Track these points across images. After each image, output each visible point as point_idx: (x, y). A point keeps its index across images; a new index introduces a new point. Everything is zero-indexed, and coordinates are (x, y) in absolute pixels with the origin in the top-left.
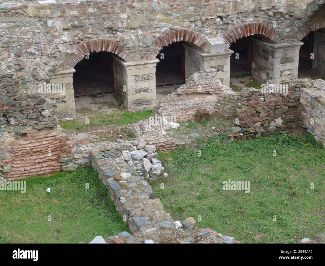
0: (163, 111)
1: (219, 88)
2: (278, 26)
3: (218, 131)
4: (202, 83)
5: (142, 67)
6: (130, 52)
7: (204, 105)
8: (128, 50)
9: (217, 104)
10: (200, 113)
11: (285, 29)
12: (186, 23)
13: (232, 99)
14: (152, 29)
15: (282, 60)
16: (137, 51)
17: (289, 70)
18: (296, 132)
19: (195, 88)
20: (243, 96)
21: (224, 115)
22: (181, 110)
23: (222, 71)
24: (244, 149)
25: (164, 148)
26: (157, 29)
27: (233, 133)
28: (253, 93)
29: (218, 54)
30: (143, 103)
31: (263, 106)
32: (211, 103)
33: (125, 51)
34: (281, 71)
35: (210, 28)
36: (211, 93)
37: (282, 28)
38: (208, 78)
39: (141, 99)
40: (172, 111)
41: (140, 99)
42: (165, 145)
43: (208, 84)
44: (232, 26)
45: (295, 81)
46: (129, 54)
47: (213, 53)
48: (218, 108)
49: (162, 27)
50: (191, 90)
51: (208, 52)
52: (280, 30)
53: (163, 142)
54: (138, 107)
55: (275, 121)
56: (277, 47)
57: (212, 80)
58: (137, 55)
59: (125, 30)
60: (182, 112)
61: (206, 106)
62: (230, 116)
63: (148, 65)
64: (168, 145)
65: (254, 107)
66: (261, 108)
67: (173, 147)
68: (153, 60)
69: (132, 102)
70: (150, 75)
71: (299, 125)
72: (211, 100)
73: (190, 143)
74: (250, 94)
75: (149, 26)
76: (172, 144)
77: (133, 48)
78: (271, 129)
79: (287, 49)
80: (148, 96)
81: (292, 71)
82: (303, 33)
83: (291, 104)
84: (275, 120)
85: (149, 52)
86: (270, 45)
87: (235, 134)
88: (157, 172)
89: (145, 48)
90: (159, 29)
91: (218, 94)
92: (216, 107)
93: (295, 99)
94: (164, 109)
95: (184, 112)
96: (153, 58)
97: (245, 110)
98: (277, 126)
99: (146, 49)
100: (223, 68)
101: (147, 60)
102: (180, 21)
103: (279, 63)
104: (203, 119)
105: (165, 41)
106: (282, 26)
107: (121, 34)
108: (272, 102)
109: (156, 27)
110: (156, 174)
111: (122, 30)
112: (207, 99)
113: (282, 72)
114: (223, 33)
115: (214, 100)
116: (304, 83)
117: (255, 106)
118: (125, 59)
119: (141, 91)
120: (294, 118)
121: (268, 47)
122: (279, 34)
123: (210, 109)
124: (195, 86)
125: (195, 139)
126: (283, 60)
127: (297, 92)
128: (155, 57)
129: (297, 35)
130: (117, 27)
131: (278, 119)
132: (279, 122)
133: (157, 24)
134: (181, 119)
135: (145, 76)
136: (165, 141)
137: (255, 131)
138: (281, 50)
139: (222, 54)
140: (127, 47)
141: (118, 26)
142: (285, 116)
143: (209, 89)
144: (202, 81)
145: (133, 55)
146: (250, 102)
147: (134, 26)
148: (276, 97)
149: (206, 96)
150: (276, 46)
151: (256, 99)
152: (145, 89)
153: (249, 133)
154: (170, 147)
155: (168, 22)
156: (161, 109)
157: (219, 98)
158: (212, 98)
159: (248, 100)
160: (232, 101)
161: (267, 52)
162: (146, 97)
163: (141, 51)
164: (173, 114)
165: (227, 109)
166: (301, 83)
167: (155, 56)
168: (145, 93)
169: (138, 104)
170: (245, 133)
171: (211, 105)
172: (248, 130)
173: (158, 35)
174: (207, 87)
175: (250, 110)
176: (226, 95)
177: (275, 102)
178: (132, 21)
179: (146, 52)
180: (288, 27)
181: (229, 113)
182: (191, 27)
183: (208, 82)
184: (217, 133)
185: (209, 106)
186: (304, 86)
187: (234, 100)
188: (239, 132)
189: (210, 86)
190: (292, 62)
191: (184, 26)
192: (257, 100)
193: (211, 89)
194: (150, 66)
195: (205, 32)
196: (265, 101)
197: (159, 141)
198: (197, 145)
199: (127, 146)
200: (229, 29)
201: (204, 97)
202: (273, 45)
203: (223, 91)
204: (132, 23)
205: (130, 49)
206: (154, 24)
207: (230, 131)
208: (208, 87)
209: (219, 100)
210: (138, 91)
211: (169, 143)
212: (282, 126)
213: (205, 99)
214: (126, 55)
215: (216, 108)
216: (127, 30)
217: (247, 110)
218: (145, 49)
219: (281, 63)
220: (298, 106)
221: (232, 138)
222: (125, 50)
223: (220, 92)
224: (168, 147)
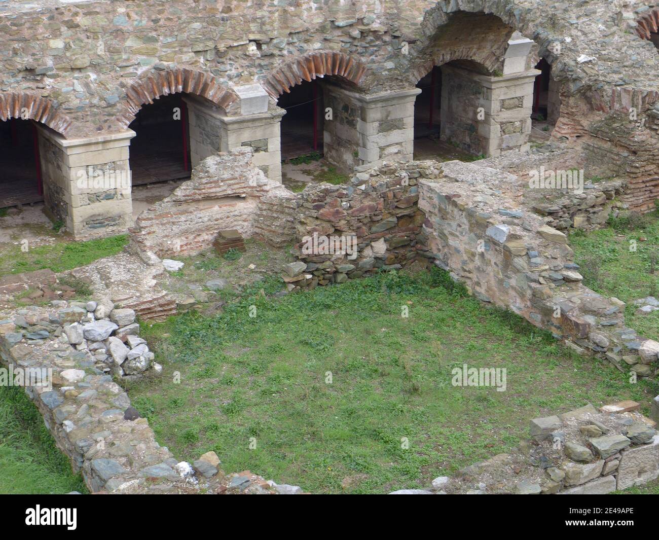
0: (147, 237)
1: (260, 186)
2: (371, 57)
3: (261, 272)
4: (226, 176)
5: (100, 147)
6: (74, 118)
7: (232, 220)
8: (69, 115)
9: (258, 218)
10: (224, 238)
11: (385, 64)
12: (188, 56)
13: (286, 207)
14: (118, 69)
15: (381, 125)
16: (87, 115)
17: (397, 144)
18: (413, 266)
19: (210, 188)
20: (307, 201)
21: (271, 240)
22: (185, 233)
23: (266, 150)
24: (315, 306)
25: (153, 312)
26: (128, 69)
27: (292, 275)
28: (327, 192)
29: (256, 116)
30: (106, 223)
31: (348, 218)
32: (245, 216)
33: (63, 116)
34: (380, 148)
35: (237, 65)
36: (243, 195)
37: (380, 62)
38: (236, 166)
39: (102, 215)
40: (167, 236)
41: (99, 215)
42: (155, 306)
43: (236, 179)
44: (281, 61)
45: (407, 166)
46: (72, 122)
47: (246, 114)
48: (259, 226)
49: (139, 64)
50: (203, 191)
51: (235, 114)
52: (374, 66)
53: (150, 302)
54: (95, 231)
55: (372, 246)
56: (369, 99)
57: (244, 170)
58: (88, 124)
59: (60, 73)
60: (187, 238)
61: (236, 223)
62: (284, 241)
63: (112, 143)
64: (161, 306)
65: (329, 221)
66: (343, 222)
67: (171, 310)
68: (124, 132)
69: (82, 222)
70: (118, 163)
71: (419, 251)
72: (245, 210)
73: (206, 299)
74: (322, 194)
75: (111, 63)
76: (168, 304)
77: (80, 108)
78: (365, 263)
79: (390, 103)
80: (116, 207)
81: (402, 147)
82: (419, 71)
83: (402, 211)
84: (373, 244)
85: (113, 118)
86: (357, 95)
87: (295, 276)
88: (138, 364)
89: (104, 108)
90: (131, 70)
91: (259, 197)
92: (256, 224)
93: (408, 200)
94: (149, 233)
95: (191, 237)
96: (123, 128)
97: (313, 228)
98: (378, 255)
99: (106, 110)
100: (267, 145)
101: (111, 132)
102: (175, 52)
103: (376, 131)
104: (230, 249)
105: (146, 93)
106: (379, 57)
107: (52, 80)
108: (365, 210)
109: (124, 64)
110: (136, 369)
111: (54, 72)
112: (236, 208)
113: (382, 149)
114: (262, 75)
115: (251, 210)
116: (424, 169)
117: (332, 219)
118: (64, 134)
119: (101, 198)
120: (409, 238)
121: (352, 99)
122: (373, 74)
123: (244, 229)
124: (211, 183)
125: (215, 291)
126: (384, 126)
127: (412, 187)
128: (126, 127)
129: (408, 76)
130: (44, 67)
131: (377, 242)
132: (380, 247)
133: (128, 60)
134: (185, 252)
135: (108, 167)
136: (155, 299)
137: (334, 269)
138: (379, 105)
139: (264, 116)
140: (67, 107)
141: (46, 65)
142: (391, 236)
143: (239, 188)
144: (225, 172)
145: (80, 125)
146: (321, 211)
147: (79, 64)
148: (373, 200)
149: (233, 203)
150: (368, 97)
151: (332, 205)
152: (108, 193)
153: (323, 272)
154: (165, 311)
155: (151, 53)
156: (143, 233)
157: (260, 205)
158: (247, 207)
159: (318, 208)
160: (287, 210)
161: (352, 109)
162: (112, 210)
163: (95, 115)
164: (169, 242)
165: (277, 228)
166: (419, 170)
167: (126, 124)
168: (110, 201)
169: (96, 225)
170: (316, 273)
171: (245, 221)
172: (321, 266)
173: (130, 82)
174: (235, 184)
175: (323, 227)
176: (274, 199)
177: (371, 208)
178: (74, 55)
179: (107, 118)
180: (390, 58)
181: (283, 234)
182: (198, 64)
183: (237, 175)
184: (259, 277)
185: (240, 222)
186: (424, 175)
187: (290, 208)
188: (304, 272)
189: (242, 181)
190: (400, 129)
191: (184, 61)
192: (336, 206)
193: (245, 188)
194: (117, 144)
195: (227, 73)
196: (350, 207)
197: (141, 300)
198: (220, 303)
199: (74, 314)
200: (275, 65)
201: (230, 205)
202: (363, 96)
203: (267, 191)
204: (74, 58)
205: (72, 111)
206: (119, 59)
207: (286, 271)
208: (238, 184)
209: (261, 209)
210: (95, 197)
211: (162, 301)
212: (387, 255)
213: (232, 209)
214: (65, 125)
215: (256, 227)
216: (66, 72)
217: (317, 227)
218: (104, 111)
219: (379, 132)
220: (415, 216)
221: (290, 285)
222: (62, 113)
223: (262, 192)
224: (161, 311)
